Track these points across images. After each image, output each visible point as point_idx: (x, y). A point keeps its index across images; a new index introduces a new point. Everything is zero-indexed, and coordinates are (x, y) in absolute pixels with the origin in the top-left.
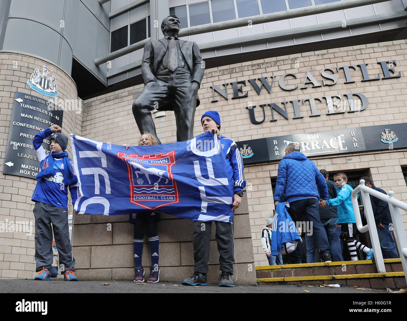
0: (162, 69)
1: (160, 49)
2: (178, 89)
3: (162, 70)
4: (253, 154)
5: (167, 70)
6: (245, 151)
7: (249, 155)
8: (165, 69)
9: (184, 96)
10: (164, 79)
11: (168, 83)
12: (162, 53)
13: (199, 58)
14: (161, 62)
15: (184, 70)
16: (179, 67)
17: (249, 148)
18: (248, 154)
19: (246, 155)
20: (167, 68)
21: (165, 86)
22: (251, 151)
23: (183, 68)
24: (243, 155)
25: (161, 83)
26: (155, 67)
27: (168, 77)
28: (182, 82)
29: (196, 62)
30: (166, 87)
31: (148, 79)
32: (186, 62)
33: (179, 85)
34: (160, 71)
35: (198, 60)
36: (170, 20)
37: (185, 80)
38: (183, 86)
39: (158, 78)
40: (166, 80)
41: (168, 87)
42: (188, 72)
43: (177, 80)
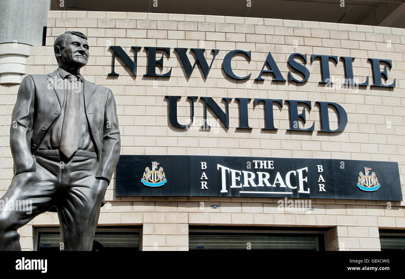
0: (50, 145)
2: (74, 189)
3: (49, 148)
4: (165, 181)
5: (57, 151)
6: (154, 174)
7: (159, 181)
8: (54, 148)
9: (82, 204)
10: (52, 168)
11: (56, 175)
12: (52, 115)
13: (114, 128)
15: (87, 153)
16: (79, 149)
17: (161, 169)
18: (158, 179)
19: (154, 181)
20: (57, 148)
21: (51, 181)
22: (164, 175)
23: (85, 149)
24: (149, 181)
25: (43, 174)
28: (82, 176)
29: (108, 135)
30: (52, 183)
32: (92, 138)
33: (77, 183)
34: (43, 146)
35: (113, 131)
36: (73, 43)
37: (86, 173)
38: (83, 184)
39: (39, 161)
40: (53, 170)
41: (56, 183)
42: (94, 154)
43: (72, 174)
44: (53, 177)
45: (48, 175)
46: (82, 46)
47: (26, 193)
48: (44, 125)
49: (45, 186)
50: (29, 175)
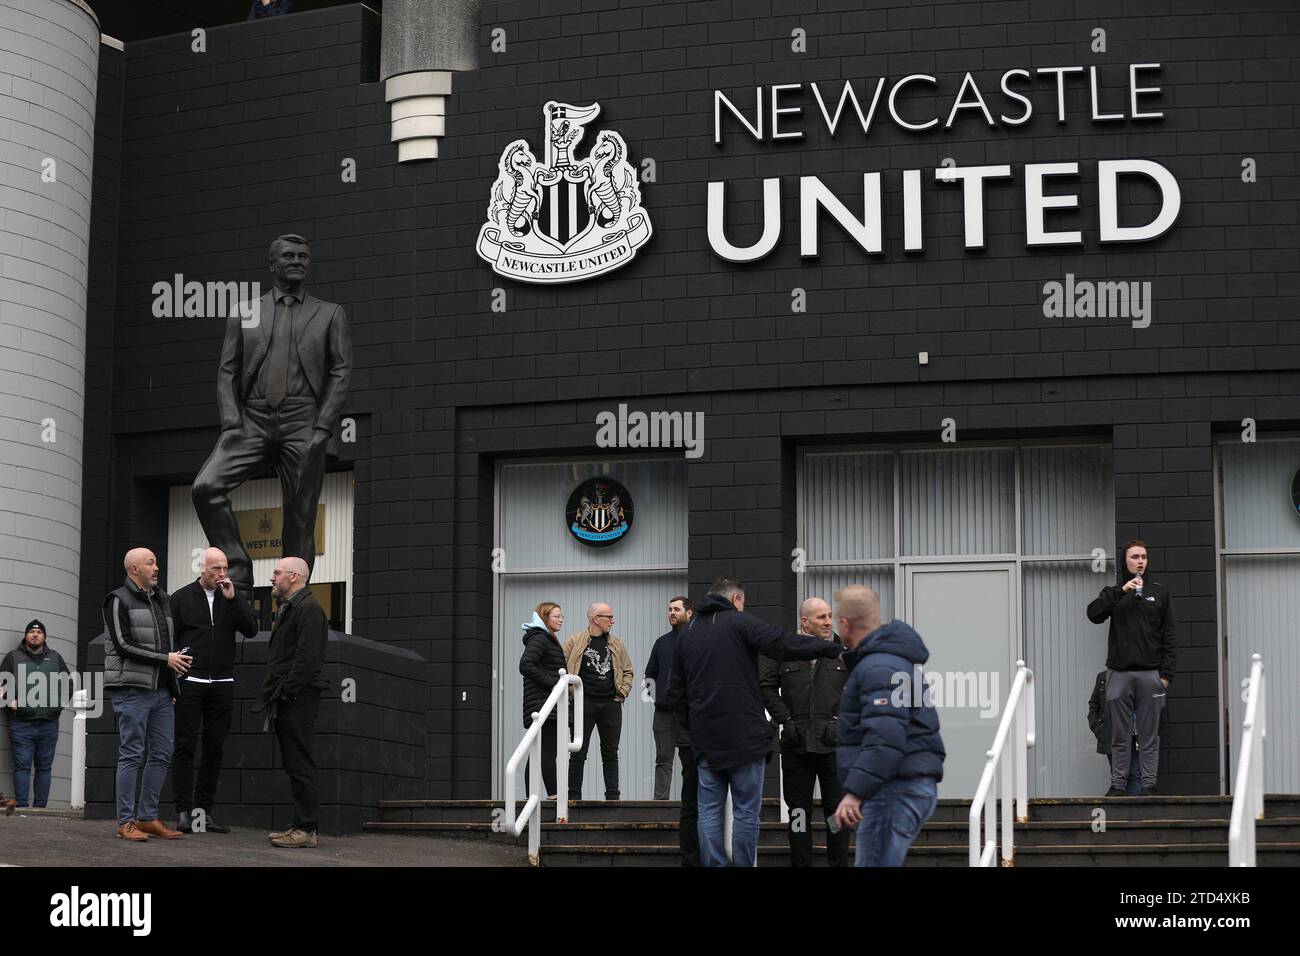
0: (257, 394)
1: (255, 342)
2: (287, 444)
5: (264, 400)
10: (259, 421)
11: (265, 429)
12: (256, 356)
13: (339, 361)
14: (254, 377)
15: (301, 399)
16: (288, 395)
20: (263, 397)
21: (259, 436)
23: (298, 394)
25: (251, 428)
26: (245, 386)
27: (266, 416)
28: (294, 428)
29: (331, 372)
30: (261, 439)
31: (226, 422)
32: (306, 380)
33: (288, 437)
34: (252, 396)
35: (337, 366)
36: (285, 255)
37: (301, 423)
38: (297, 438)
39: (249, 415)
40: (262, 423)
41: (266, 440)
42: (311, 400)
43: (283, 426)
44: (264, 432)
45: (255, 429)
46: (296, 257)
47: (232, 454)
48: (249, 369)
49: (254, 443)
50: (235, 432)
